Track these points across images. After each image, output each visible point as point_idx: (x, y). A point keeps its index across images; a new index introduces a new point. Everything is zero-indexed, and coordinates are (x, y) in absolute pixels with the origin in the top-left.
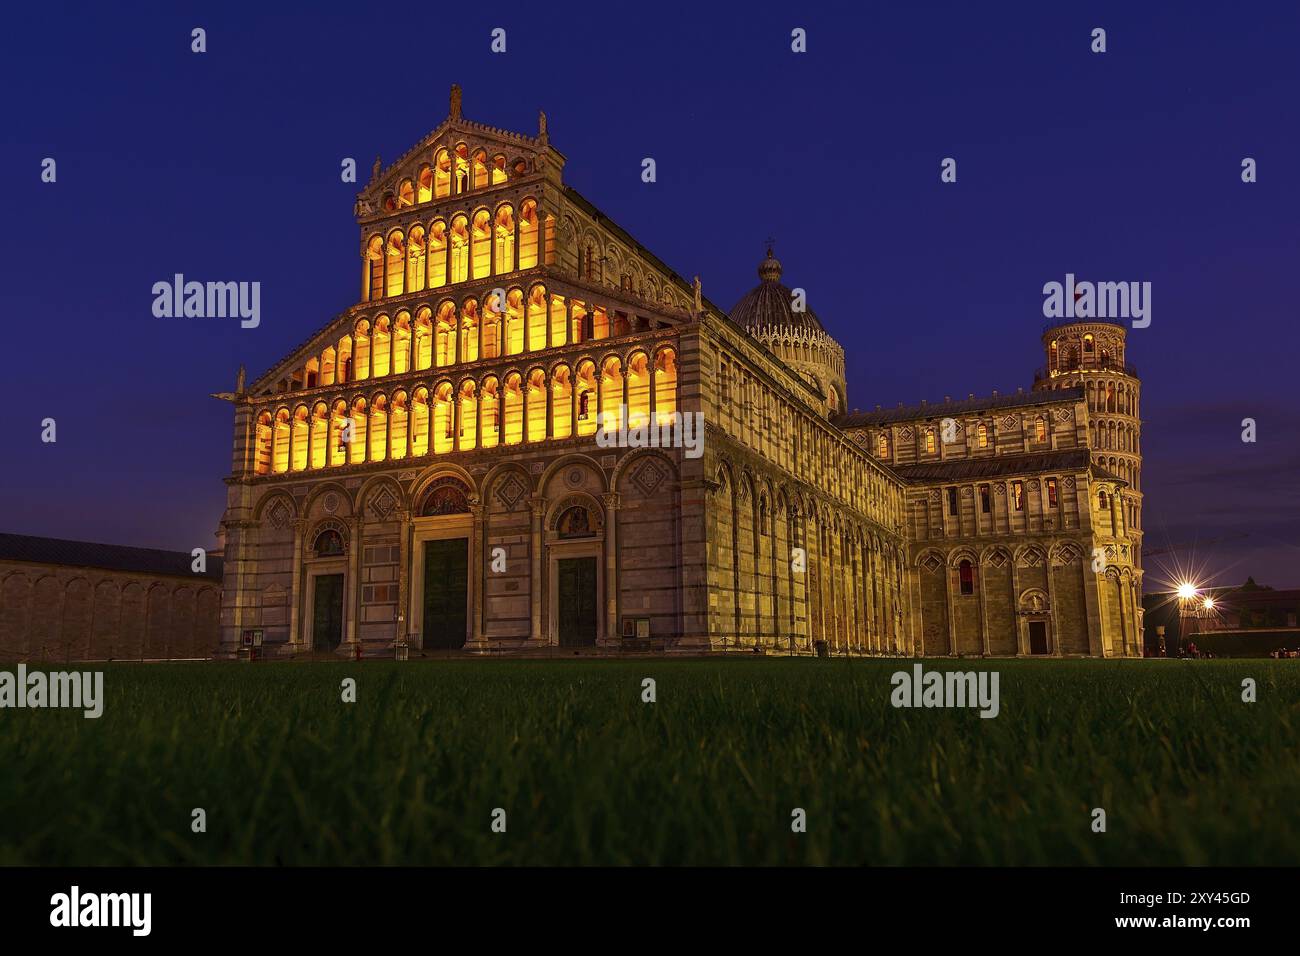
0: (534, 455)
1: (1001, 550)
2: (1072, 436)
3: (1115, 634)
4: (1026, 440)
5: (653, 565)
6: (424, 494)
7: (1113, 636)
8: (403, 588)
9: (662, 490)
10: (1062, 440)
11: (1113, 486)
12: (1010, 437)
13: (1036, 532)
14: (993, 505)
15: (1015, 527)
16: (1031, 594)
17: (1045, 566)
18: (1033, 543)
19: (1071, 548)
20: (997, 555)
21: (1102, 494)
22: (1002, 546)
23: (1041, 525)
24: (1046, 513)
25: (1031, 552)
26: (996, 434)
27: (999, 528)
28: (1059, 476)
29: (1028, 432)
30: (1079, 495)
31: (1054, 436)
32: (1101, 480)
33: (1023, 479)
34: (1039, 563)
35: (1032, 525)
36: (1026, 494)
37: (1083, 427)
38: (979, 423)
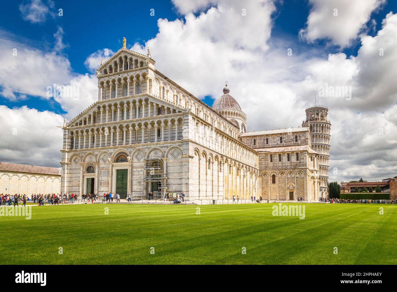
0: (145, 147)
2: (305, 141)
4: (292, 142)
5: (176, 178)
6: (116, 156)
8: (110, 182)
9: (179, 157)
11: (315, 155)
12: (288, 141)
13: (293, 167)
14: (282, 160)
15: (287, 166)
16: (290, 184)
17: (294, 176)
18: (292, 170)
19: (301, 172)
20: (282, 173)
21: (311, 157)
22: (283, 171)
23: (294, 165)
24: (295, 162)
25: (291, 173)
26: (285, 140)
27: (283, 166)
28: (299, 152)
29: (293, 139)
30: (304, 157)
31: (300, 141)
32: (311, 153)
33: (290, 153)
34: (293, 176)
35: (292, 166)
36: (291, 157)
37: (308, 139)
38: (280, 136)
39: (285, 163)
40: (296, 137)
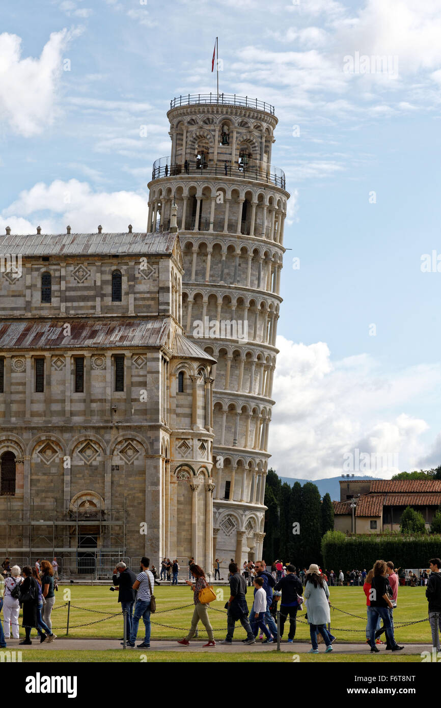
1: (53, 442)
2: (153, 299)
3: (182, 549)
4: (98, 299)
7: (178, 552)
10: (141, 303)
11: (195, 365)
12: (79, 293)
13: (96, 421)
14: (49, 384)
15: (72, 414)
16: (84, 498)
17: (103, 464)
18: (91, 434)
19: (134, 443)
20: (48, 447)
21: (182, 374)
22: (55, 436)
23: (102, 412)
24: (109, 398)
25: (88, 446)
26: (63, 288)
27: (53, 413)
28: (128, 353)
29: (101, 288)
30: (149, 378)
31: (131, 296)
32: (182, 358)
33: (86, 354)
34: (97, 460)
35: (92, 413)
36: (89, 373)
37: (166, 289)
38: (43, 270)
39: (63, 401)
40: (117, 278)
